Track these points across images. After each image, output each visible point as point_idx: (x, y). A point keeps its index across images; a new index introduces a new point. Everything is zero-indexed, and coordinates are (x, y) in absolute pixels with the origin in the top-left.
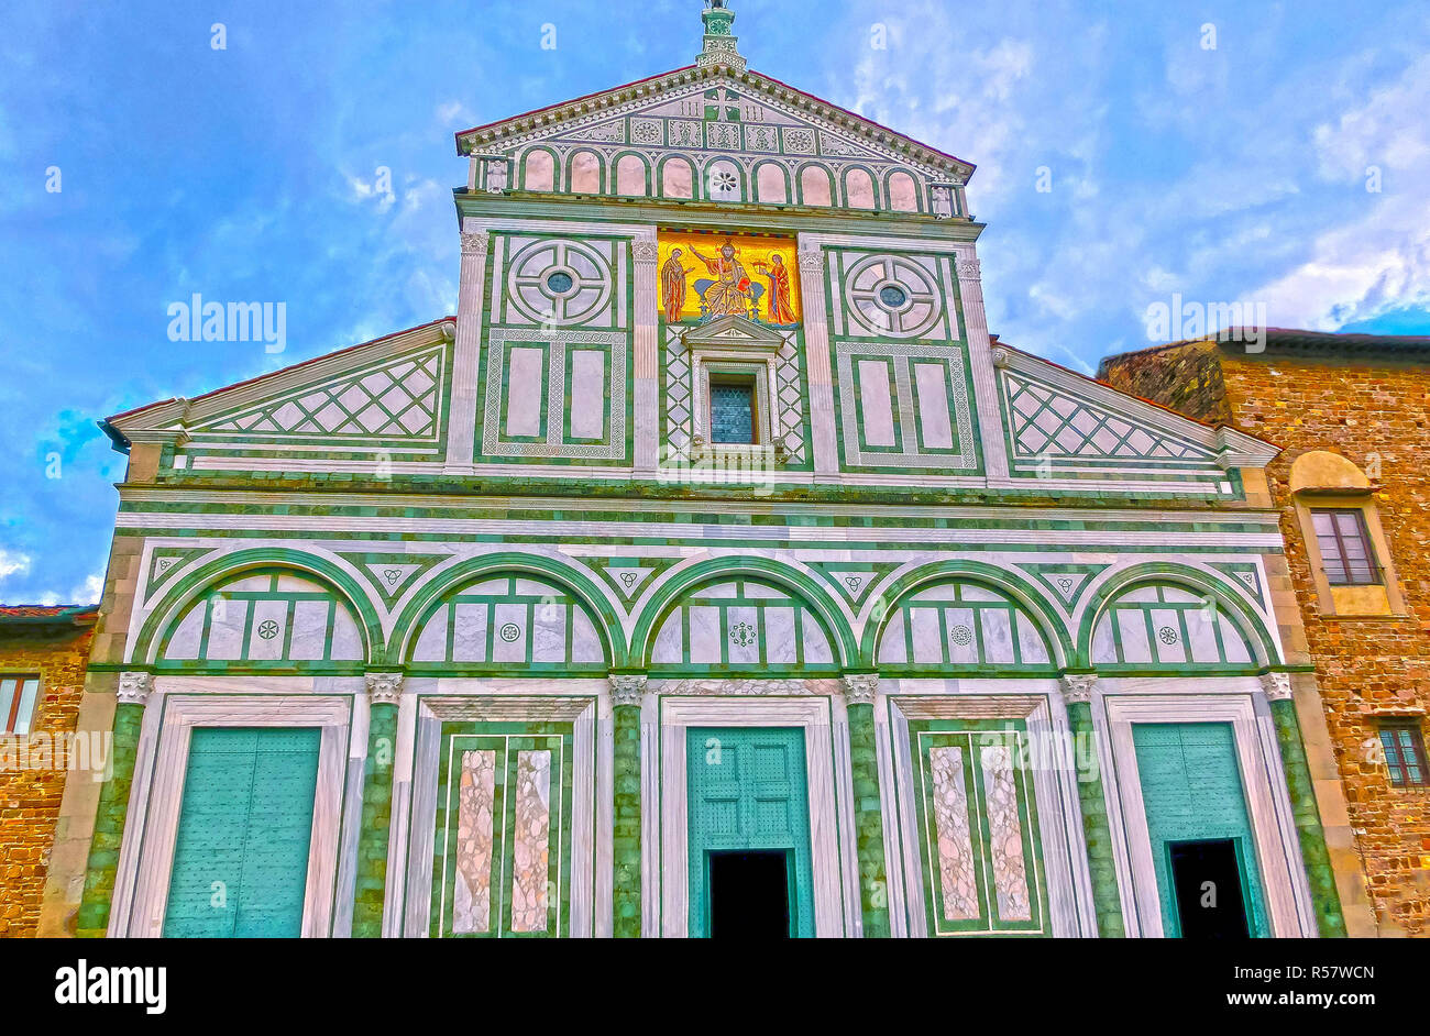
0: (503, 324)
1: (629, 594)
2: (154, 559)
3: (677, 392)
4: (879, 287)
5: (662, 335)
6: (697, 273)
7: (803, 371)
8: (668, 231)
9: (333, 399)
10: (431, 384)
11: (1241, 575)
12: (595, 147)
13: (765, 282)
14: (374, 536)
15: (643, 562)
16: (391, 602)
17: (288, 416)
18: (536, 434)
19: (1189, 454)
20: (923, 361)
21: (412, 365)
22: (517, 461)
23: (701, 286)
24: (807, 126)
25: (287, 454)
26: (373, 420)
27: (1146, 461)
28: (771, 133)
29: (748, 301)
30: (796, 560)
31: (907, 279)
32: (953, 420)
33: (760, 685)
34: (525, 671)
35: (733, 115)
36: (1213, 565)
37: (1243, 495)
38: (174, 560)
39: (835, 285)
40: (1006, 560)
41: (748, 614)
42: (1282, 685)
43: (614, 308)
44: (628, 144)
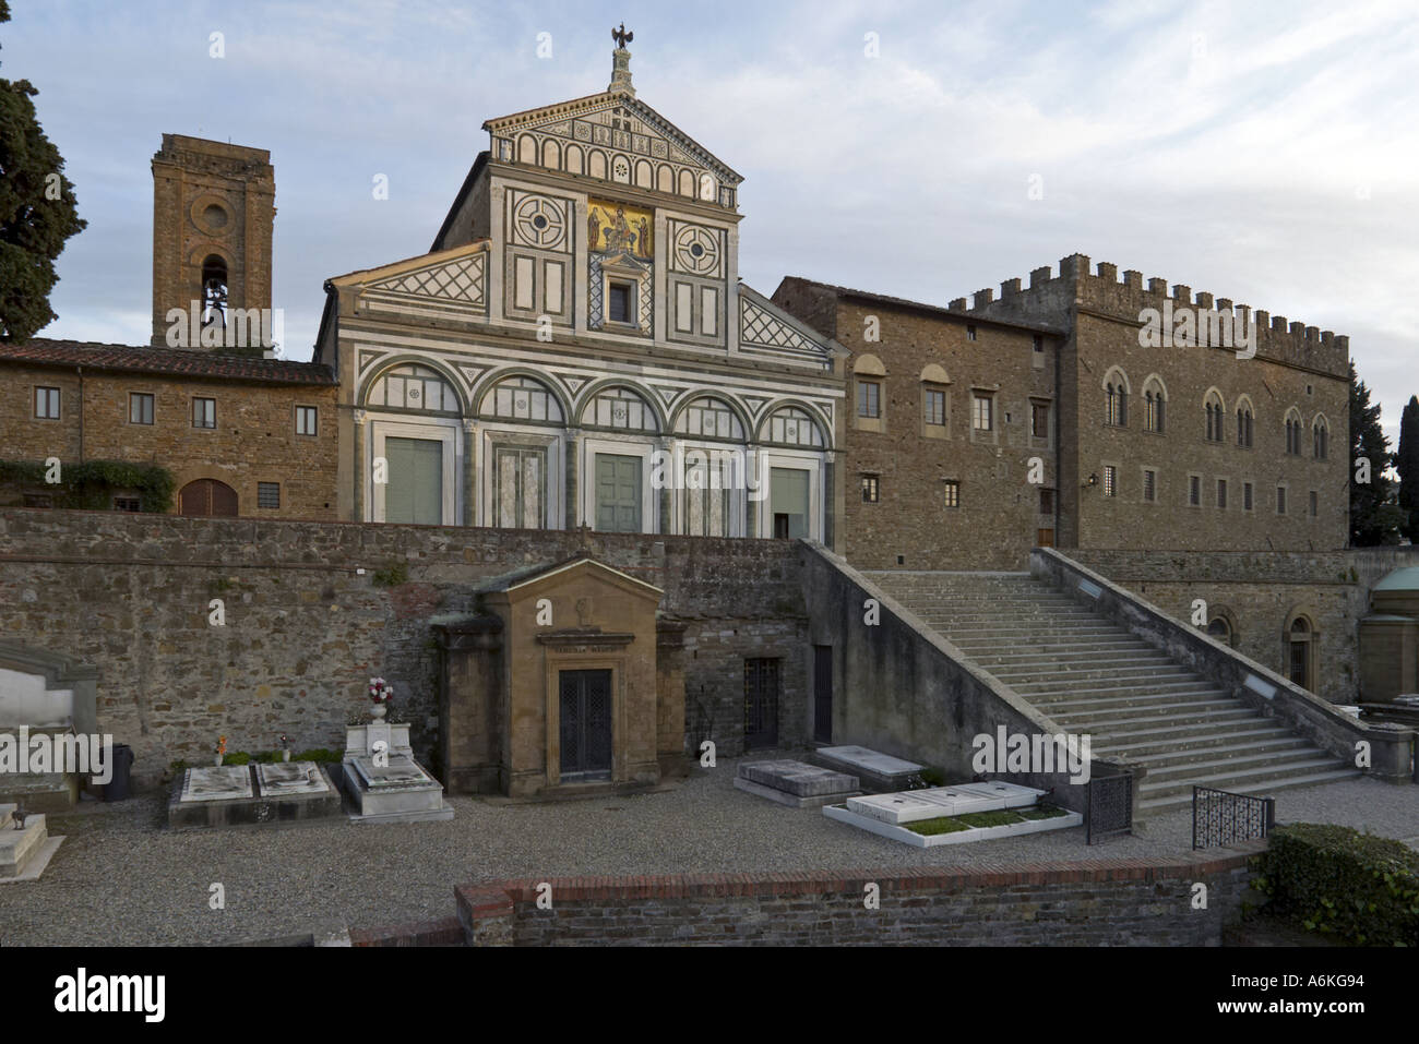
0: (513, 244)
1: (574, 391)
2: (360, 355)
3: (595, 292)
4: (691, 245)
5: (589, 258)
6: (605, 223)
7: (653, 287)
8: (594, 198)
9: (433, 277)
10: (480, 274)
11: (825, 408)
12: (557, 139)
13: (637, 233)
14: (461, 353)
15: (581, 377)
16: (471, 386)
17: (412, 284)
18: (530, 306)
19: (816, 349)
20: (707, 288)
21: (469, 262)
22: (522, 320)
23: (606, 231)
24: (665, 139)
25: (413, 305)
26: (453, 291)
27: (795, 349)
28: (645, 143)
29: (629, 243)
30: (645, 382)
31: (705, 242)
32: (717, 320)
33: (626, 437)
34: (528, 422)
35: (627, 126)
36: (815, 403)
37: (833, 372)
38: (370, 357)
39: (671, 241)
40: (732, 392)
41: (622, 405)
42: (831, 457)
43: (567, 241)
44: (573, 139)
